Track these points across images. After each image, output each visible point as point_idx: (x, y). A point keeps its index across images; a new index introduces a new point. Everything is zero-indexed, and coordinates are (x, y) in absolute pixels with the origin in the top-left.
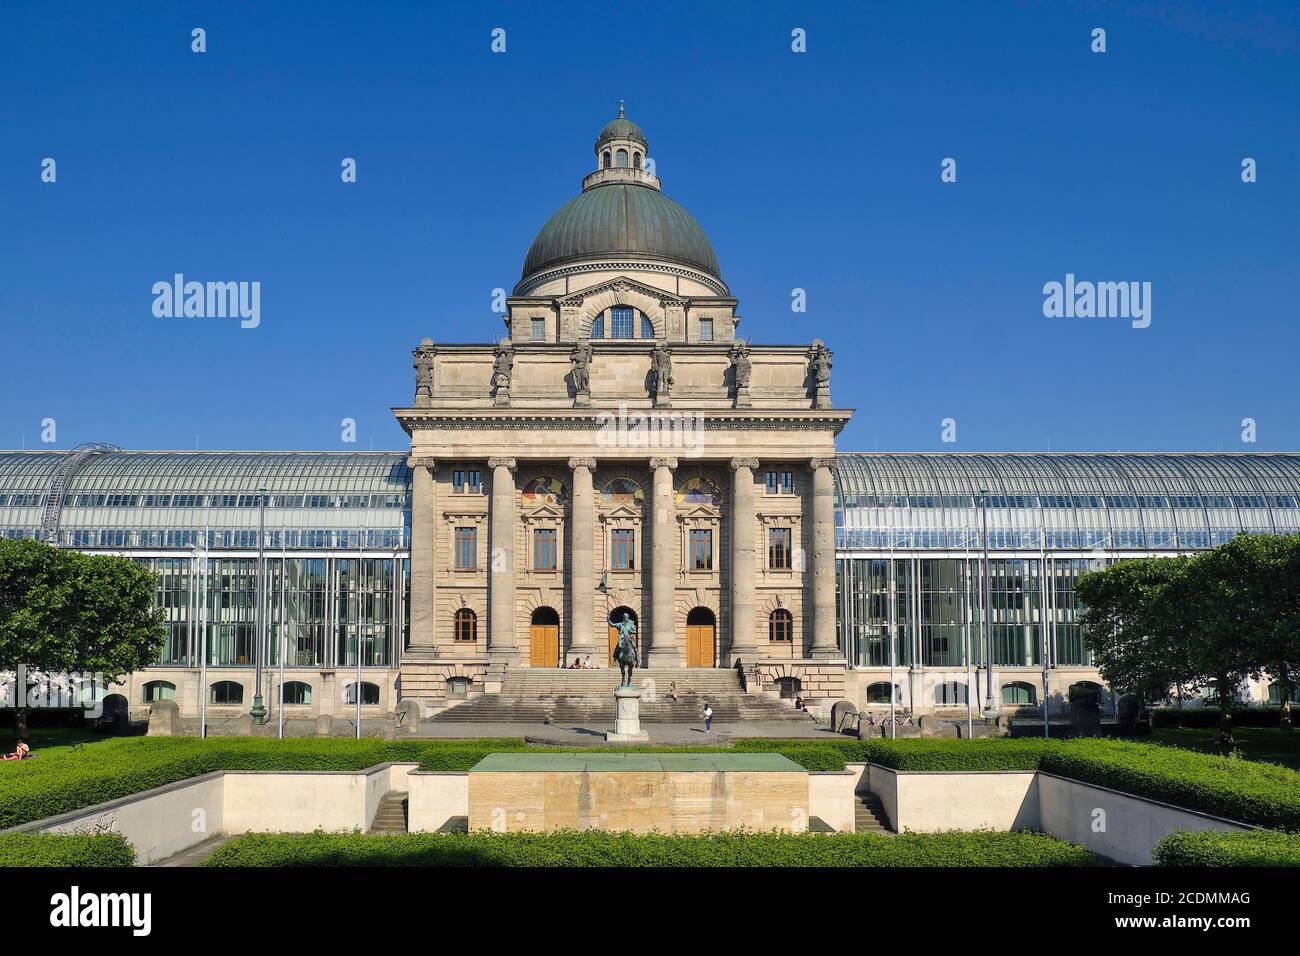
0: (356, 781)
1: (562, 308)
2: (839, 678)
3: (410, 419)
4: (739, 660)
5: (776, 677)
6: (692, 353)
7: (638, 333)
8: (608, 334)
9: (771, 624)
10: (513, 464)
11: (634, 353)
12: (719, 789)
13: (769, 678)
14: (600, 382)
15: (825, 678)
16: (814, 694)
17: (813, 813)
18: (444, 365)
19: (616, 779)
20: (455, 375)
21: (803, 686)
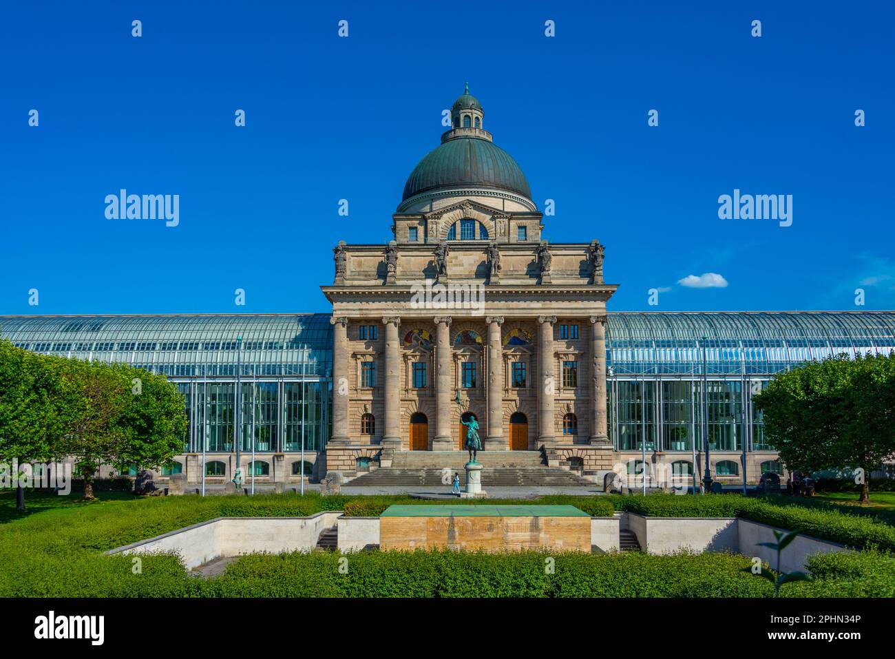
0: (305, 523)
1: (429, 221)
2: (609, 458)
3: (332, 293)
4: (543, 446)
5: (568, 457)
6: (514, 249)
7: (478, 236)
8: (458, 237)
9: (564, 423)
10: (398, 321)
11: (476, 250)
12: (535, 527)
13: (563, 457)
14: (454, 268)
15: (599, 457)
16: (592, 468)
17: (593, 543)
18: (352, 258)
19: (471, 521)
20: (360, 264)
21: (585, 462)
